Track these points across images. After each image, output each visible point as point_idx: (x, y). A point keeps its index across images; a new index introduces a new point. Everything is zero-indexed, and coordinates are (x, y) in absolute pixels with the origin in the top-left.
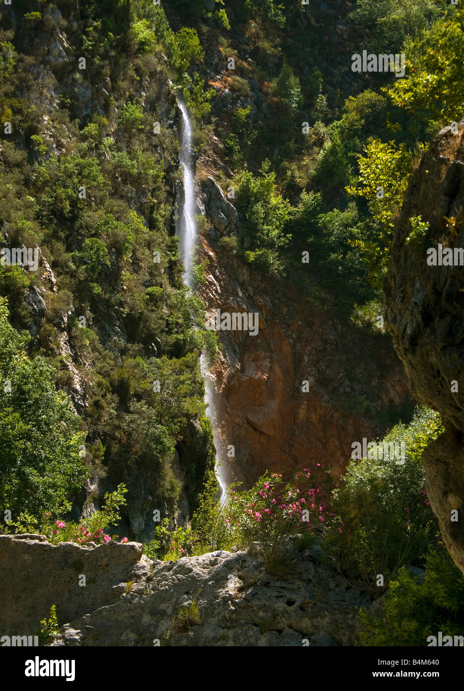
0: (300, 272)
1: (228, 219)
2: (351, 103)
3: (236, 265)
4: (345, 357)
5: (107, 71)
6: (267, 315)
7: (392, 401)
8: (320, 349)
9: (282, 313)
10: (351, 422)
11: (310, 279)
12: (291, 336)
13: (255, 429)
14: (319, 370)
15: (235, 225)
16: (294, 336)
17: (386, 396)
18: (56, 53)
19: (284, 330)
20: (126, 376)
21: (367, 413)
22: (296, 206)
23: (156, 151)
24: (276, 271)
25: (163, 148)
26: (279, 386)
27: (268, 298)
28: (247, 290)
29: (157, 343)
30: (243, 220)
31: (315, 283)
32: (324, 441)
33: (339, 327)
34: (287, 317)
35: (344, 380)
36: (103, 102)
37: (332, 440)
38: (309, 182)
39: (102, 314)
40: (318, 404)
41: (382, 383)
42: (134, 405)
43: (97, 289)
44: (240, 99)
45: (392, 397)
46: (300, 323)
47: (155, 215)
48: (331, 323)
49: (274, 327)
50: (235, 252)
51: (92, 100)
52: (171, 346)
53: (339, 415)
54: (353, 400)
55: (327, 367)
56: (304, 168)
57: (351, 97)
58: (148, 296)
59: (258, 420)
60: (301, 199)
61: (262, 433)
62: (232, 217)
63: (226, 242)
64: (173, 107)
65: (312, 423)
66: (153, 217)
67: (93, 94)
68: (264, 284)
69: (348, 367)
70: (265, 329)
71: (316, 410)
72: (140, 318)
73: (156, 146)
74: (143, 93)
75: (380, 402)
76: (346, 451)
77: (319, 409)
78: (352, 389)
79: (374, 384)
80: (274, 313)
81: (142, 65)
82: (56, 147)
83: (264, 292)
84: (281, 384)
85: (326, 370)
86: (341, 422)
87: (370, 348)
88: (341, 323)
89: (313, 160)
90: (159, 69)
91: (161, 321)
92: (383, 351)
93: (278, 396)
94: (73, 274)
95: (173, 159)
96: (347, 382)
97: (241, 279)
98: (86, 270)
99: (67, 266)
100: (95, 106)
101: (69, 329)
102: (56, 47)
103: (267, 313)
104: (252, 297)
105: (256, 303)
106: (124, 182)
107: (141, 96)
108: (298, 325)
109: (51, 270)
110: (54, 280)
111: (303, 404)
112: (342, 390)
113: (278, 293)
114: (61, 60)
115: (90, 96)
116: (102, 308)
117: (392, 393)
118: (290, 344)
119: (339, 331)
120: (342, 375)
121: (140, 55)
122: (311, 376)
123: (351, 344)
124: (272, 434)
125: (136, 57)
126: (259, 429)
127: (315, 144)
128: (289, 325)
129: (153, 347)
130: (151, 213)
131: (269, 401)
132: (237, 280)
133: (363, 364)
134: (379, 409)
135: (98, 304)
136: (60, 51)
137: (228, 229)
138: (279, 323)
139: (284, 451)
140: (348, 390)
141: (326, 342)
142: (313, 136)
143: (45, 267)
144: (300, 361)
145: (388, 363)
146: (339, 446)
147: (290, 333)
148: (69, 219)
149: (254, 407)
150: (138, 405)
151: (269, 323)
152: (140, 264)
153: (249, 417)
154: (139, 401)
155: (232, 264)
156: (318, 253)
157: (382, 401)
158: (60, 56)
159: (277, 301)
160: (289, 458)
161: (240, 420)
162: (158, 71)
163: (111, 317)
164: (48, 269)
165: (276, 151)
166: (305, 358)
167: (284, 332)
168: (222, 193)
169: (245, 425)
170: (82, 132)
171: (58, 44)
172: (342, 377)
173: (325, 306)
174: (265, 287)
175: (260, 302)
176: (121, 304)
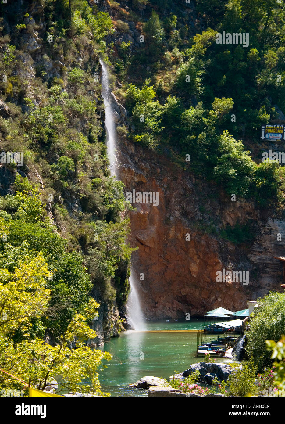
0: (167, 146)
1: (120, 115)
2: (198, 38)
3: (126, 144)
4: (198, 198)
5: (61, 51)
6: (147, 174)
7: (228, 224)
8: (182, 194)
9: (157, 172)
10: (203, 238)
11: (174, 150)
12: (163, 186)
13: (142, 244)
14: (182, 207)
15: (125, 118)
16: (165, 186)
17: (225, 221)
18: (32, 44)
19: (158, 183)
20: (85, 233)
21: (213, 232)
22: (164, 106)
23: (90, 93)
24: (152, 147)
25: (94, 92)
26: (157, 217)
27: (148, 163)
28: (134, 159)
29: (98, 211)
30: (130, 115)
31: (177, 153)
32: (186, 250)
33: (194, 179)
34: (160, 175)
35: (198, 212)
36: (60, 69)
37: (191, 249)
38: (171, 89)
39: (67, 197)
40: (182, 228)
41: (222, 213)
42: (91, 250)
43: (66, 184)
44: (122, 35)
45: (229, 221)
46: (169, 178)
47: (93, 134)
48: (188, 177)
49: (152, 181)
50: (125, 136)
51: (53, 68)
52: (107, 212)
53: (196, 234)
54: (204, 224)
55: (187, 205)
56: (167, 80)
57: (198, 34)
58: (93, 184)
59: (144, 238)
60: (167, 101)
61: (146, 246)
62: (123, 114)
63: (120, 130)
64: (97, 64)
65: (178, 239)
66: (91, 135)
67: (53, 65)
68: (145, 155)
69: (200, 204)
70: (146, 183)
71: (180, 231)
72: (89, 198)
73: (90, 91)
74: (81, 60)
75: (221, 225)
76: (200, 256)
77: (182, 231)
78: (203, 217)
79: (217, 214)
80: (151, 172)
81: (79, 43)
82: (36, 101)
83: (145, 160)
84: (157, 216)
85: (186, 207)
86: (197, 239)
87: (214, 192)
88: (195, 177)
89: (173, 74)
90: (89, 43)
91: (101, 198)
92: (222, 194)
93: (156, 224)
94: (51, 177)
95: (99, 97)
96: (200, 213)
97: (130, 152)
98: (59, 174)
99: (48, 173)
100: (55, 72)
101: (53, 210)
102: (32, 41)
103: (147, 173)
104: (137, 164)
105: (140, 167)
106: (74, 116)
107: (79, 62)
108: (168, 179)
109: (39, 176)
110: (42, 182)
111: (172, 228)
112: (197, 219)
113: (154, 160)
114: (35, 48)
115: (52, 67)
116: (67, 194)
117: (228, 219)
118: (163, 191)
119: (194, 182)
120: (196, 209)
121: (77, 36)
122: (177, 211)
123: (201, 190)
124: (152, 246)
125: (75, 37)
126: (144, 244)
127: (173, 63)
128: (161, 180)
129: (96, 213)
130: (90, 133)
131: (150, 226)
132: (128, 153)
133: (209, 202)
134: (221, 229)
135: (65, 192)
136: (35, 43)
137: (120, 121)
138: (155, 178)
139: (161, 256)
140: (201, 218)
141: (185, 189)
142: (172, 57)
143: (36, 175)
144: (169, 201)
145: (225, 201)
146: (196, 253)
147: (162, 185)
148: (47, 144)
149: (140, 230)
150: (93, 250)
151: (149, 179)
152: (87, 165)
153: (138, 236)
154: (93, 247)
155: (124, 143)
156: (179, 134)
157: (222, 224)
158: (34, 46)
159: (153, 165)
160: (164, 260)
161: (132, 239)
162: (89, 44)
163: (72, 198)
164: (38, 176)
165: (148, 68)
166: (173, 199)
167: (159, 184)
168: (115, 99)
169: (135, 242)
170: (50, 90)
171: (34, 39)
172: (197, 211)
173: (185, 167)
174: (146, 157)
175: (143, 166)
176: (78, 191)
